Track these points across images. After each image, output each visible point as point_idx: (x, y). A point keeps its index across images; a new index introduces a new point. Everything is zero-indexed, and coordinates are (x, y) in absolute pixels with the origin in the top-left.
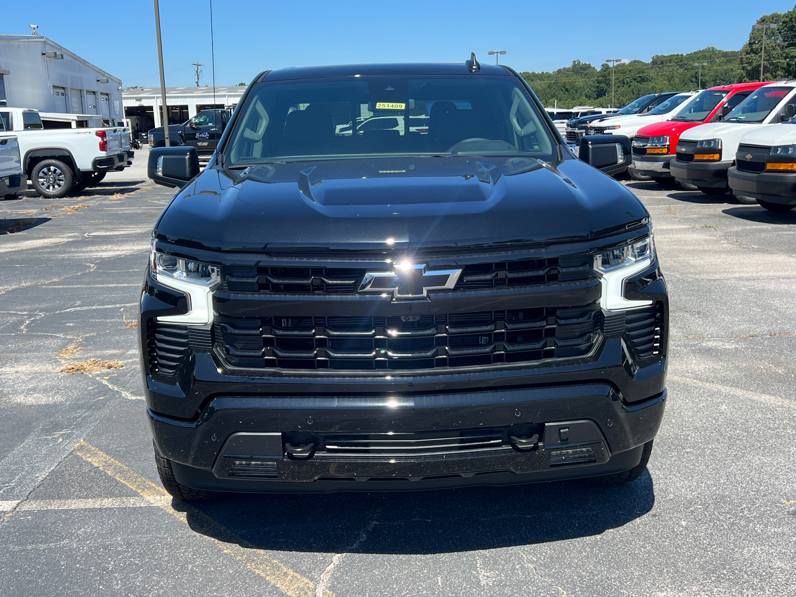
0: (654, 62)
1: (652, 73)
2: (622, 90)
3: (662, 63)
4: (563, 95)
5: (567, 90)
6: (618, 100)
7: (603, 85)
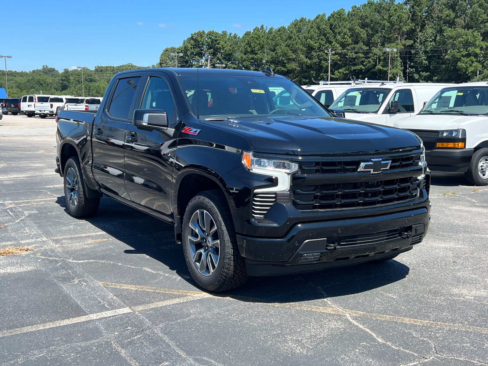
0: (96, 70)
1: (96, 77)
2: (79, 86)
3: (101, 71)
4: (39, 88)
5: (41, 84)
6: (77, 92)
7: (66, 82)
